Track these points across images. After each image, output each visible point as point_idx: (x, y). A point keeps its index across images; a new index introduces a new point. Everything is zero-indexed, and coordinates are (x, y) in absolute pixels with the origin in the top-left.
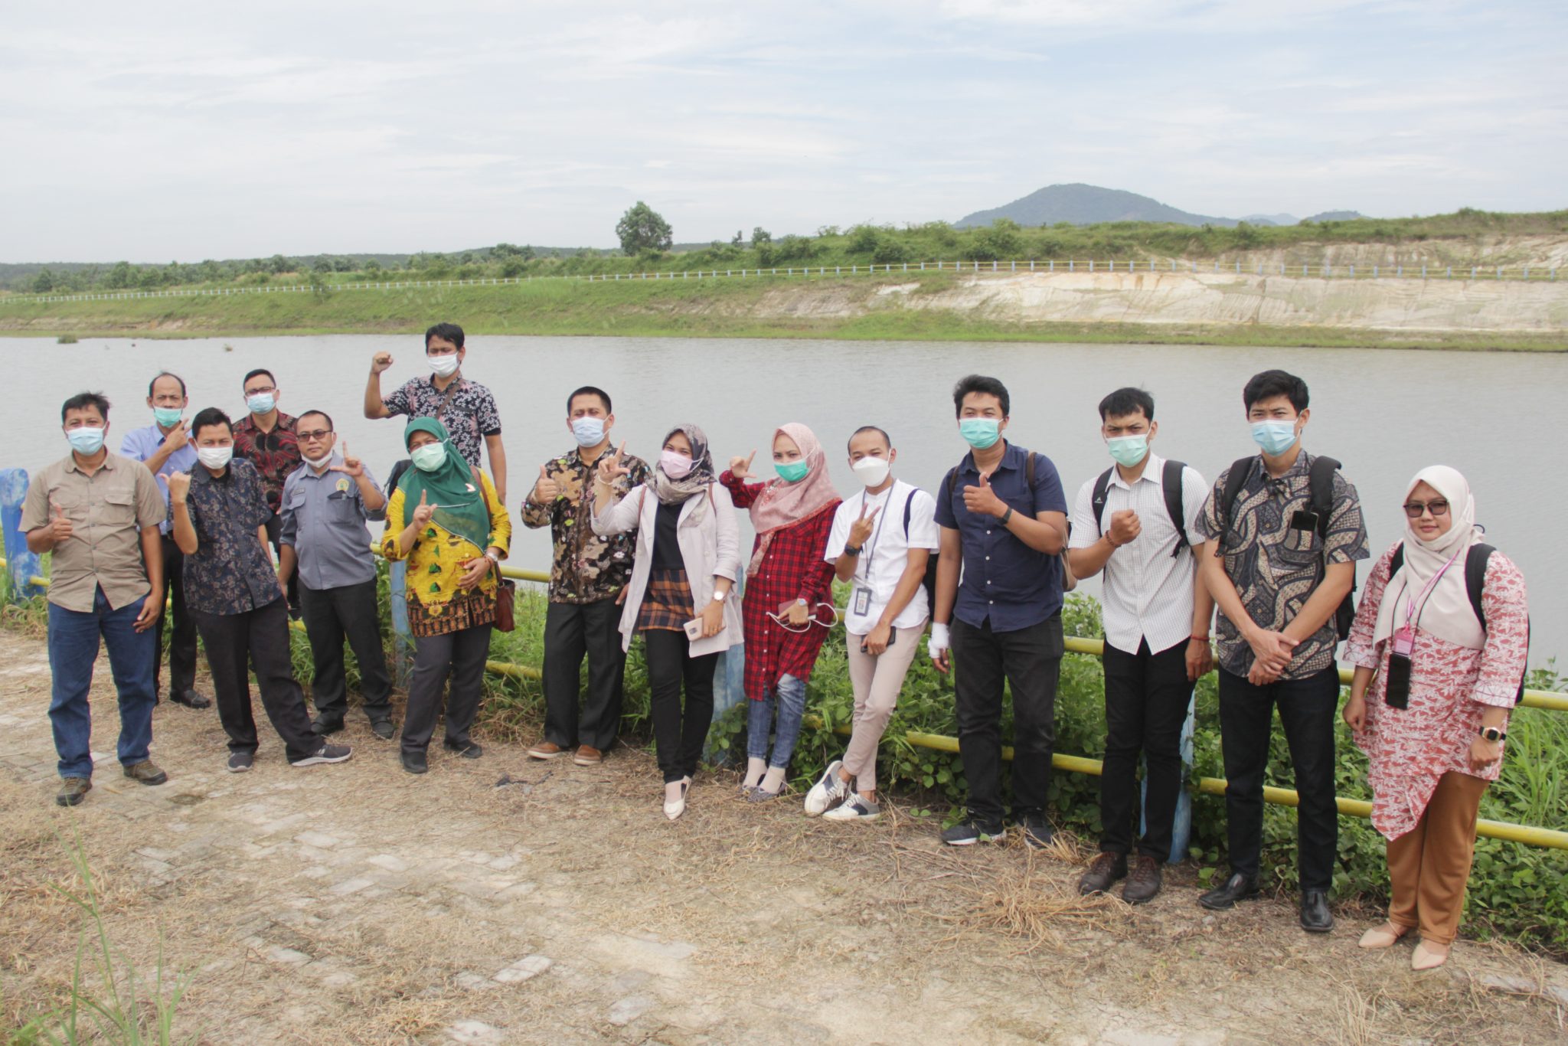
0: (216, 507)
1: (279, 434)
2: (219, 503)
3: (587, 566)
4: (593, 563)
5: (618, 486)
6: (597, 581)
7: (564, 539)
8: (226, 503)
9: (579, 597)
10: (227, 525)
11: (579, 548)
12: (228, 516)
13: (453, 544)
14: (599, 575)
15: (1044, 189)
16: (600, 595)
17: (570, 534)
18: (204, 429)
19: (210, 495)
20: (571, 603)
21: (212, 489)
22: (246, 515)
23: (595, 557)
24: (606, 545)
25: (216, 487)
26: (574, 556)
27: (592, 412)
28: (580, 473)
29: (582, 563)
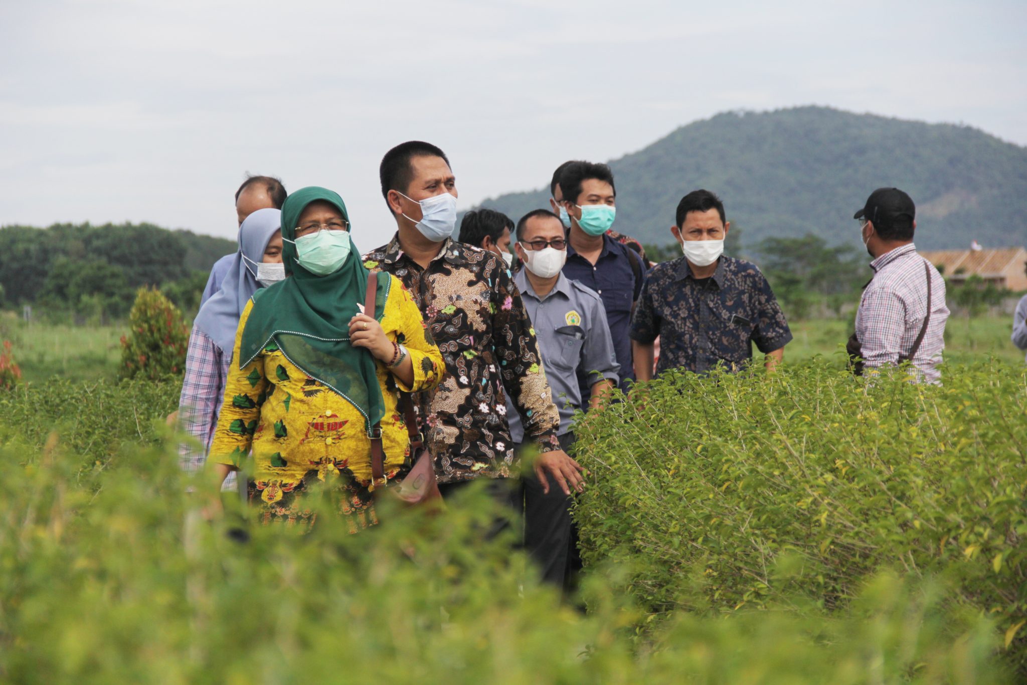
0: (683, 313)
2: (689, 309)
5: (480, 299)
6: (455, 450)
8: (698, 310)
10: (691, 338)
12: (696, 327)
13: (309, 394)
14: (459, 438)
16: (459, 473)
18: (690, 215)
19: (681, 297)
21: (687, 290)
22: (722, 333)
23: (453, 410)
24: (467, 392)
25: (692, 290)
29: (433, 420)
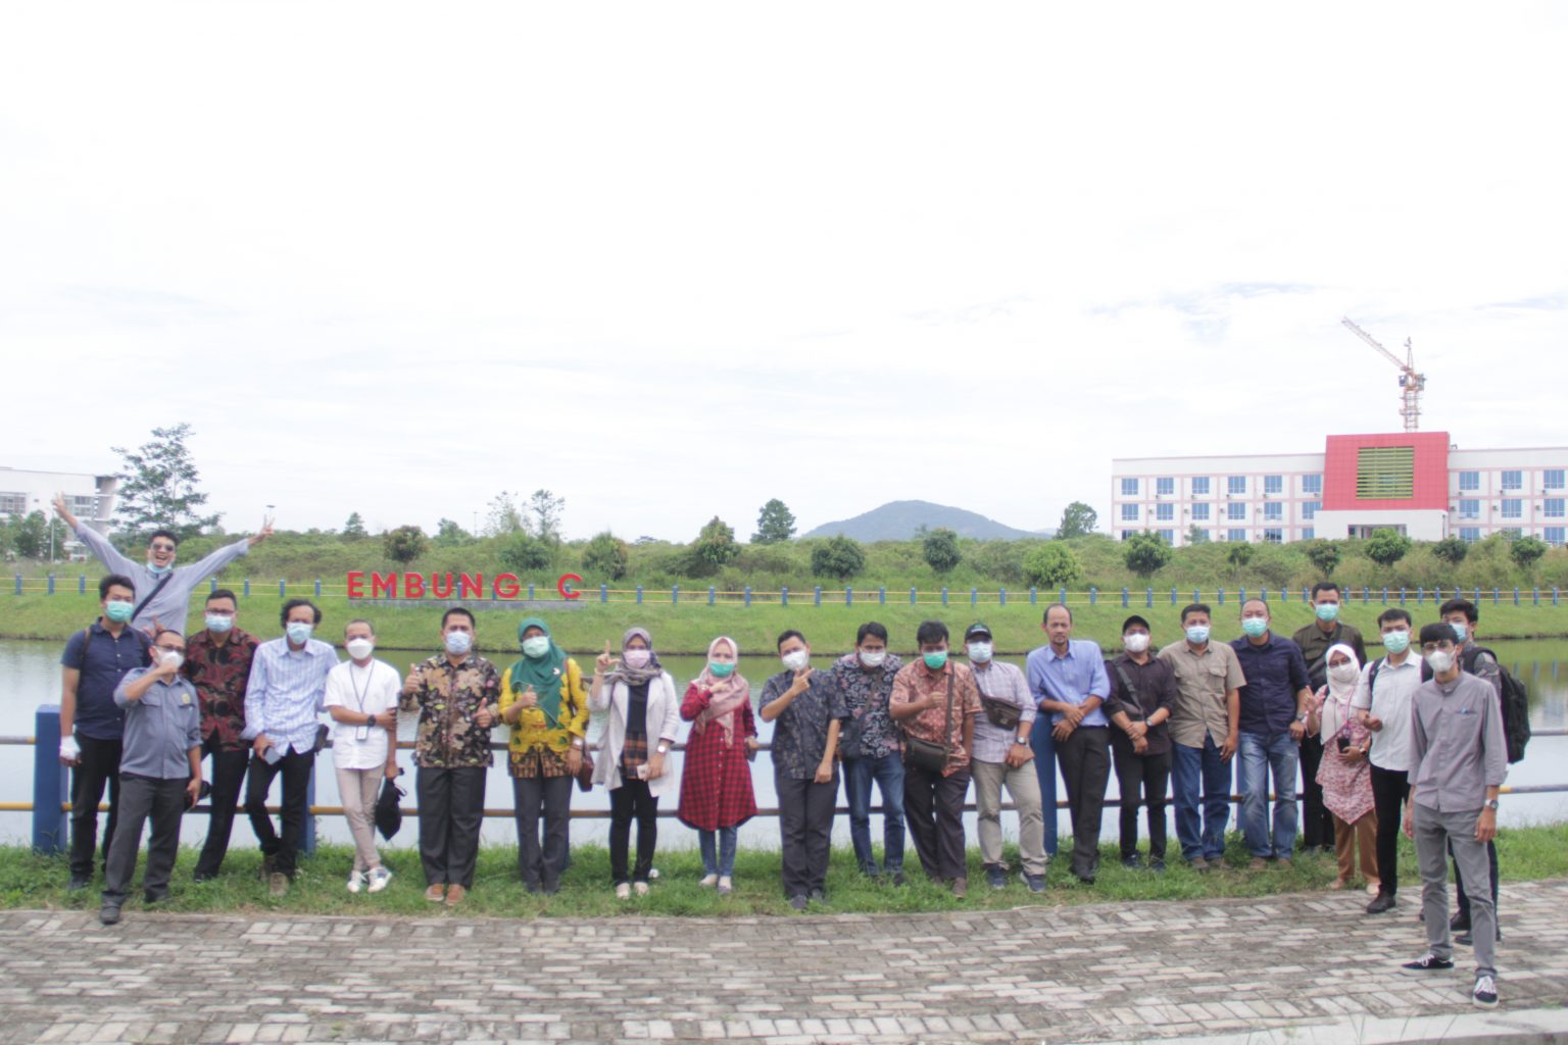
1: (229, 648)
3: (455, 740)
4: (460, 738)
7: (435, 719)
9: (446, 763)
11: (449, 726)
15: (890, 504)
17: (441, 716)
20: (438, 768)
26: (444, 732)
27: (463, 628)
28: (448, 671)
29: (451, 738)
